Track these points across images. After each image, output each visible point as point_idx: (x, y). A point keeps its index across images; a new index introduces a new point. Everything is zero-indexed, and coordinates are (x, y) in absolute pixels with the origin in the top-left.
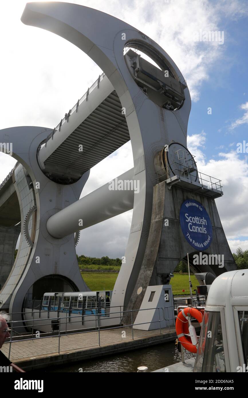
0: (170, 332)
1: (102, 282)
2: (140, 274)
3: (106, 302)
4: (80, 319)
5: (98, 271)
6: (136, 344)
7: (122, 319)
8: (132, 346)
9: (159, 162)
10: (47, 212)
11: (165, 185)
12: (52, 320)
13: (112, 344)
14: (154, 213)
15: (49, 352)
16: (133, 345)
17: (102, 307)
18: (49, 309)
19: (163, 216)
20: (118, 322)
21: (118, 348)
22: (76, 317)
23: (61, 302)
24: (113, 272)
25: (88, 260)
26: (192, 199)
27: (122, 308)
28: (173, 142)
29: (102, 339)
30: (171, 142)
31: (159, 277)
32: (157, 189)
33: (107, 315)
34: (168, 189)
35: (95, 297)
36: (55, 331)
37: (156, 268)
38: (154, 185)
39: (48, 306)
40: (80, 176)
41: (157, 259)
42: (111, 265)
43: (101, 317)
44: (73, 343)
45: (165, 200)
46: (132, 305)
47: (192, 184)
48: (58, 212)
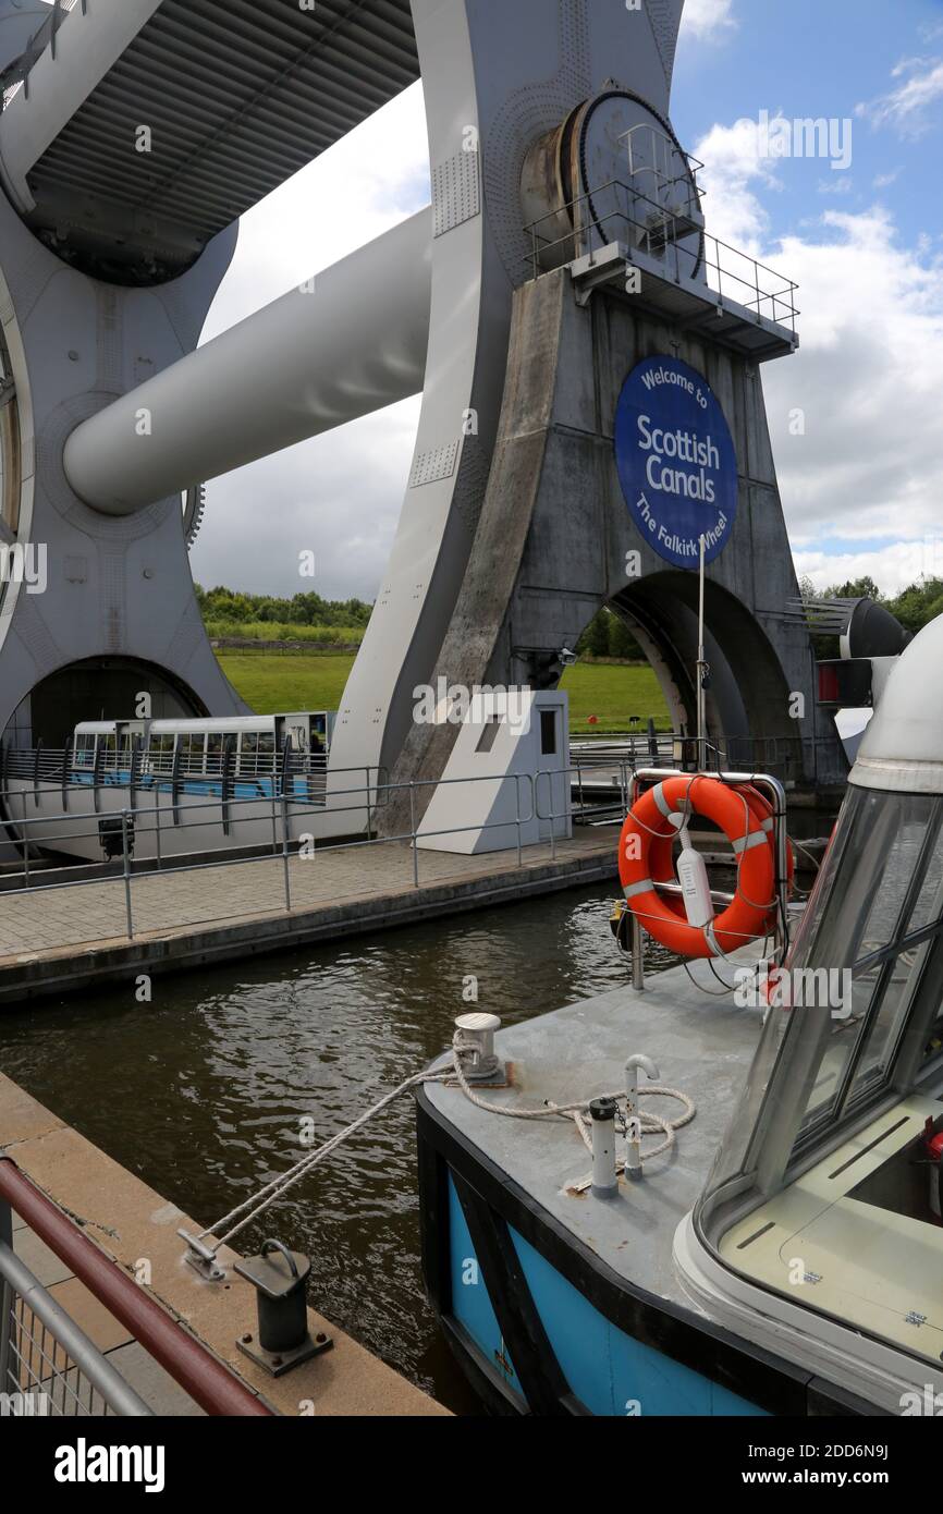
0: (554, 859)
1: (297, 687)
2: (445, 647)
3: (312, 751)
4: (217, 813)
5: (281, 645)
6: (429, 903)
7: (375, 813)
8: (410, 910)
9: (543, 180)
10: (62, 403)
11: (565, 285)
12: (101, 819)
13: (337, 903)
14: (511, 406)
15: (93, 933)
16: (416, 905)
17: (296, 770)
18: (99, 780)
19: (547, 419)
20: (357, 823)
21: (359, 917)
22: (201, 806)
23: (141, 755)
24: (338, 647)
25: (242, 606)
26: (669, 356)
27: (374, 774)
28: (612, 89)
29: (296, 886)
30: (605, 88)
31: (519, 661)
32: (528, 302)
33: (316, 798)
34: (577, 304)
35: (270, 734)
36: (115, 858)
37: (510, 625)
38: (517, 284)
39: (93, 769)
40: (196, 248)
41: (517, 592)
42: (328, 623)
43: (293, 805)
44: (187, 899)
45: (560, 347)
46: (412, 765)
47: (681, 286)
48: (108, 404)
